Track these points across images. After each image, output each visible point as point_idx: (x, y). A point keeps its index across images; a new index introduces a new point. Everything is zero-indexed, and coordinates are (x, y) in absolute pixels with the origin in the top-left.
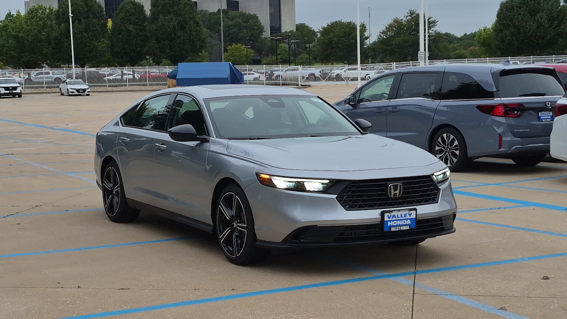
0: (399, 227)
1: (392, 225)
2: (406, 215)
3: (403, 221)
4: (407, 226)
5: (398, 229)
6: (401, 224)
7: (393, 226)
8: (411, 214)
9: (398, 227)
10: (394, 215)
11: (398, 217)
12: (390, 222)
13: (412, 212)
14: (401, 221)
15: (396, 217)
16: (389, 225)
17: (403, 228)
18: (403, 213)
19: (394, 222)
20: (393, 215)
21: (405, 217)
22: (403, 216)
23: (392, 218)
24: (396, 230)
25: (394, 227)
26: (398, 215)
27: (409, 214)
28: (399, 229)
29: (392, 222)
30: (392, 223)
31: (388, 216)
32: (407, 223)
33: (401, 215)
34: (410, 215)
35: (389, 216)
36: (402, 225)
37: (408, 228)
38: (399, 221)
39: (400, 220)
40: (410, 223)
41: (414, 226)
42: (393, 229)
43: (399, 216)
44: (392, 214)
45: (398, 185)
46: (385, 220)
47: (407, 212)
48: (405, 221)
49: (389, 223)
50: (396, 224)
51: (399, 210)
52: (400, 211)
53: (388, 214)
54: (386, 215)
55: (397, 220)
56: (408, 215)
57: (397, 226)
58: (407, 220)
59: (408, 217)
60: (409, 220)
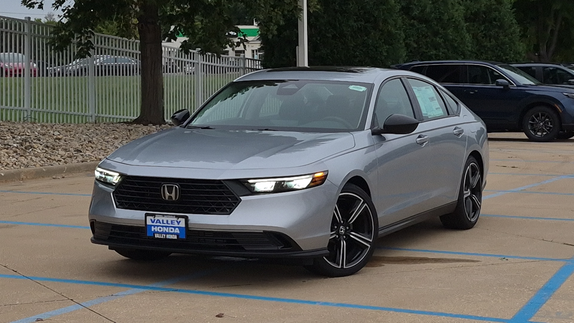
0: (165, 235)
1: (156, 231)
2: (173, 222)
3: (170, 228)
4: (174, 235)
5: (164, 236)
6: (167, 231)
7: (158, 232)
8: (180, 222)
9: (163, 235)
10: (159, 220)
11: (163, 223)
12: (154, 227)
13: (180, 219)
14: (168, 228)
15: (161, 222)
16: (153, 230)
17: (168, 237)
18: (170, 219)
19: (159, 228)
20: (157, 220)
21: (172, 224)
22: (170, 222)
23: (157, 222)
24: (161, 237)
25: (158, 234)
26: (163, 221)
27: (177, 221)
28: (165, 238)
29: (156, 227)
30: (157, 229)
31: (151, 220)
32: (176, 232)
33: (167, 221)
34: (178, 223)
35: (153, 220)
36: (169, 232)
37: (175, 237)
38: (164, 228)
39: (166, 227)
40: (178, 232)
41: (183, 236)
42: (157, 236)
43: (165, 222)
44: (156, 218)
45: (173, 186)
46: (148, 223)
47: (175, 219)
48: (173, 229)
49: (153, 229)
50: (161, 231)
51: (163, 215)
52: (165, 216)
53: (152, 218)
54: (149, 218)
55: (163, 226)
56: (176, 223)
57: (161, 233)
58: (175, 228)
59: (176, 225)
60: (177, 229)
